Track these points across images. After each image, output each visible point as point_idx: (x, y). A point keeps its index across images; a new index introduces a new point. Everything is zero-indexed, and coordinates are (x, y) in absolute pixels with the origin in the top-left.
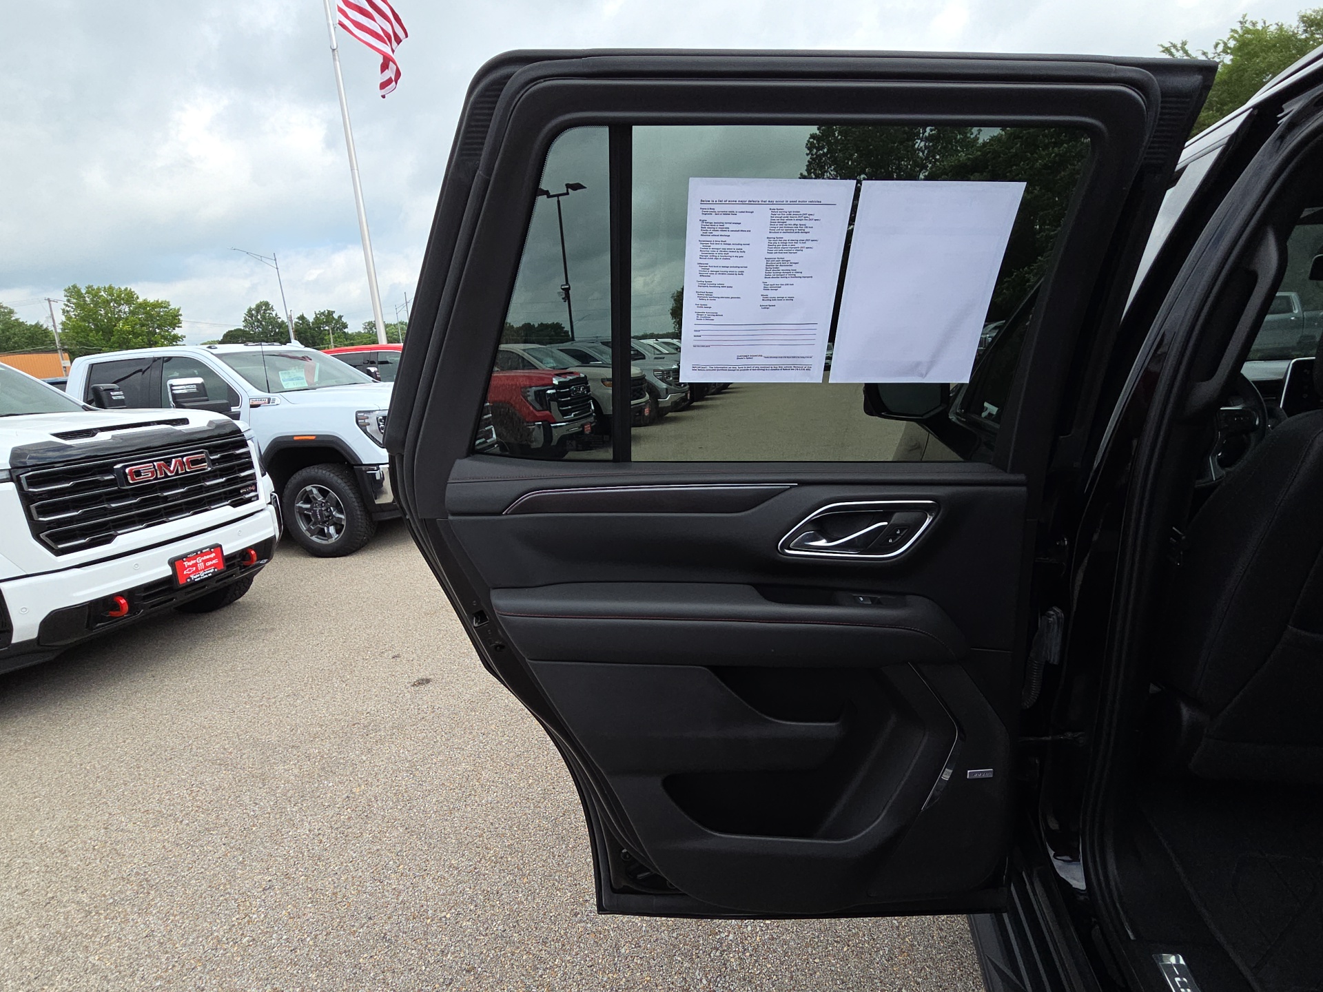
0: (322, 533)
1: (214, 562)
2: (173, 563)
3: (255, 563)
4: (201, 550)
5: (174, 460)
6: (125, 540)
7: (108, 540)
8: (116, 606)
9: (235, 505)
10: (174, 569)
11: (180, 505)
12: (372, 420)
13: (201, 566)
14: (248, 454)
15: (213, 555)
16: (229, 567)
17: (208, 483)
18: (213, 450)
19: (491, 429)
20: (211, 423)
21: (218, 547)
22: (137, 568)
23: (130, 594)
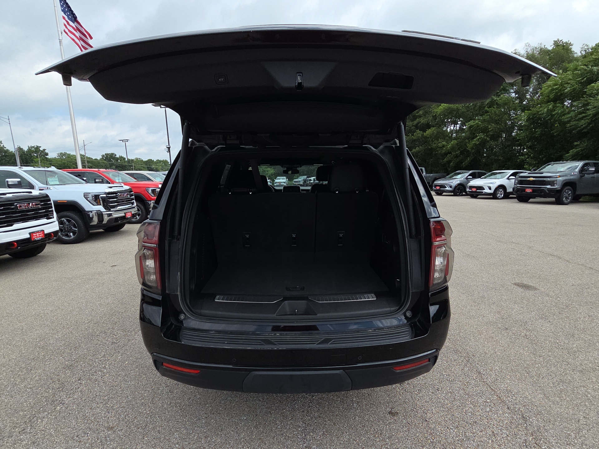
0: (67, 235)
1: (42, 235)
2: (30, 234)
3: (53, 238)
4: (38, 231)
5: (31, 204)
6: (16, 226)
7: (12, 225)
8: (14, 245)
9: (48, 219)
10: (30, 236)
11: (31, 217)
12: (90, 196)
13: (38, 236)
14: (51, 204)
15: (41, 233)
16: (46, 237)
17: (40, 211)
18: (41, 201)
19: (134, 202)
20: (40, 193)
21: (43, 231)
22: (20, 234)
23: (17, 241)
